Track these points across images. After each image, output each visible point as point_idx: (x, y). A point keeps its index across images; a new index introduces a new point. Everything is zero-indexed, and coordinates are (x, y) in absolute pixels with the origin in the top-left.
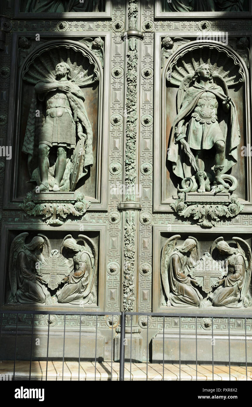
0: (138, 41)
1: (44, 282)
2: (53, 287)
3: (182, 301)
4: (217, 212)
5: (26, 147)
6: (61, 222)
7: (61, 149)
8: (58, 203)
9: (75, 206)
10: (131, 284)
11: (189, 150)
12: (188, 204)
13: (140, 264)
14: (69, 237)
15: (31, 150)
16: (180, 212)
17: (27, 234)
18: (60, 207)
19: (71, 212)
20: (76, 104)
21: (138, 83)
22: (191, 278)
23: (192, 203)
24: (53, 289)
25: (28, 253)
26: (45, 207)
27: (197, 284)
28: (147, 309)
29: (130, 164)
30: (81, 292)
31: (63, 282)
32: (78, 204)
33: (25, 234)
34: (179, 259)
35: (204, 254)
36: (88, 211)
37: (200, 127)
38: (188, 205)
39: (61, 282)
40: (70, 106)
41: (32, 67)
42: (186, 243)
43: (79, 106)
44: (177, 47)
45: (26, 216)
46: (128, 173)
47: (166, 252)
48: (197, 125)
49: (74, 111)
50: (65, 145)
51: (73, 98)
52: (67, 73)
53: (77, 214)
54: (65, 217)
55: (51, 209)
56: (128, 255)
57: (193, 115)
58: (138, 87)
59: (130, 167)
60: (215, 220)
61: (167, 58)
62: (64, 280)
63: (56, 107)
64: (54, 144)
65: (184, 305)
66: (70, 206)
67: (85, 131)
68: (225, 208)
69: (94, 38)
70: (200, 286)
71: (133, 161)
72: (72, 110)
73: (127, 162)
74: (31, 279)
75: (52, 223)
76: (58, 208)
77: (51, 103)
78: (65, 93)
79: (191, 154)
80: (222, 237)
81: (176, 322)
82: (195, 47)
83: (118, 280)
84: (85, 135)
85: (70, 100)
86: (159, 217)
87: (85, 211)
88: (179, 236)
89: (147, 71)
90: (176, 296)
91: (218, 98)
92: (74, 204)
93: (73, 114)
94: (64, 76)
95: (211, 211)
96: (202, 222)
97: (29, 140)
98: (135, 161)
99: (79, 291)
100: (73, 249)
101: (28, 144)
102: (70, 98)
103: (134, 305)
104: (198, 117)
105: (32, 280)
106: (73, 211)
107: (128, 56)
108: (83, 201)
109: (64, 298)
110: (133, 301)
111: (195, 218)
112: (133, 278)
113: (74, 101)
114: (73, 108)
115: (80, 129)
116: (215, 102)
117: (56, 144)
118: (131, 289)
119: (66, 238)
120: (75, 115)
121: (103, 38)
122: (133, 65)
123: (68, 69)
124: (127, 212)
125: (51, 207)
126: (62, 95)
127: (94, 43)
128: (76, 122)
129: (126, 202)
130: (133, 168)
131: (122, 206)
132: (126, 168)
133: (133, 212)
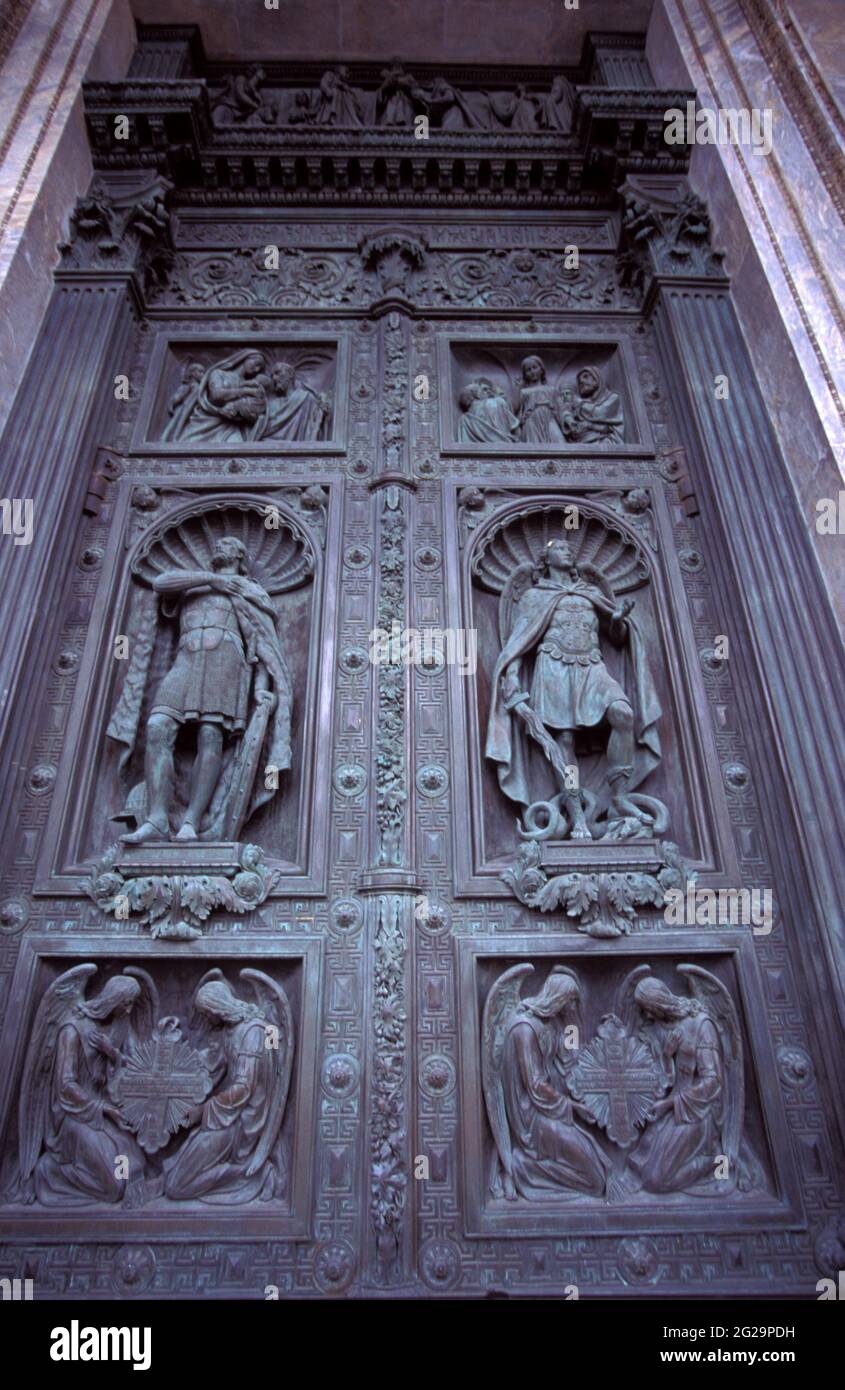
0: (406, 493)
1: (128, 1124)
2: (153, 1143)
3: (549, 1178)
4: (631, 893)
5: (116, 725)
6: (193, 932)
7: (208, 730)
8: (188, 875)
9: (234, 883)
10: (395, 1126)
11: (541, 729)
12: (550, 871)
13: (420, 1057)
14: (214, 978)
15: (129, 731)
16: (529, 897)
17: (92, 970)
18: (194, 885)
19: (223, 901)
20: (256, 625)
21: (406, 577)
22: (573, 1099)
23: (563, 870)
24: (151, 1150)
25: (88, 1027)
26: (149, 888)
27: (592, 1117)
28: (445, 1214)
29: (388, 768)
30: (240, 1159)
31: (185, 1124)
32: (244, 877)
33: (85, 972)
34: (535, 1039)
35: (604, 1020)
36: (270, 899)
37: (562, 672)
38: (550, 876)
39: (180, 1126)
40: (240, 629)
41: (157, 548)
42: (552, 987)
43: (262, 628)
44: (493, 508)
45: (98, 915)
46: (383, 790)
47: (494, 1019)
48: (555, 669)
49: (248, 641)
50: (219, 719)
51: (247, 609)
52: (241, 560)
53: (242, 905)
54: (204, 914)
55: (164, 892)
56: (386, 1030)
57: (542, 647)
58: (406, 586)
59: (389, 775)
60: (625, 915)
61: (471, 529)
62: (187, 1117)
63: (204, 628)
64: (189, 716)
65: (557, 1191)
66: (219, 882)
67: (271, 686)
68: (650, 880)
69: (304, 489)
70: (600, 1125)
71: (395, 758)
72: (243, 638)
73: (381, 761)
74: (86, 1116)
75: (164, 933)
76: (187, 888)
77: (190, 619)
78: (227, 595)
79: (548, 736)
80: (646, 967)
81: (539, 1259)
82: (533, 509)
83: (354, 1115)
84: (271, 695)
85: (240, 614)
86: (470, 914)
87: (262, 897)
88: (528, 966)
89: (428, 553)
90: (530, 1162)
91: (597, 609)
92: (231, 878)
93: (245, 648)
94: (231, 563)
95: (614, 889)
96: (589, 923)
97: (128, 708)
98: (402, 759)
99: (231, 1157)
100: (223, 1013)
101: (123, 717)
102: (241, 610)
103: (406, 1205)
104: (555, 651)
105: (87, 1121)
106: (228, 897)
107: (384, 522)
108: (257, 868)
109: (184, 1183)
110: (398, 1187)
111: (572, 913)
112: (400, 1106)
113: (250, 617)
114: (246, 632)
115: (261, 682)
116: (590, 617)
117: (195, 715)
118: (394, 1143)
119: (207, 981)
120: (251, 649)
121: (326, 489)
122: (394, 540)
123: (241, 551)
124: (383, 898)
125: (166, 885)
126: (220, 601)
127: (305, 496)
128: (254, 666)
129: (381, 871)
130: (396, 777)
131: (369, 882)
132: (379, 778)
133: (397, 898)
